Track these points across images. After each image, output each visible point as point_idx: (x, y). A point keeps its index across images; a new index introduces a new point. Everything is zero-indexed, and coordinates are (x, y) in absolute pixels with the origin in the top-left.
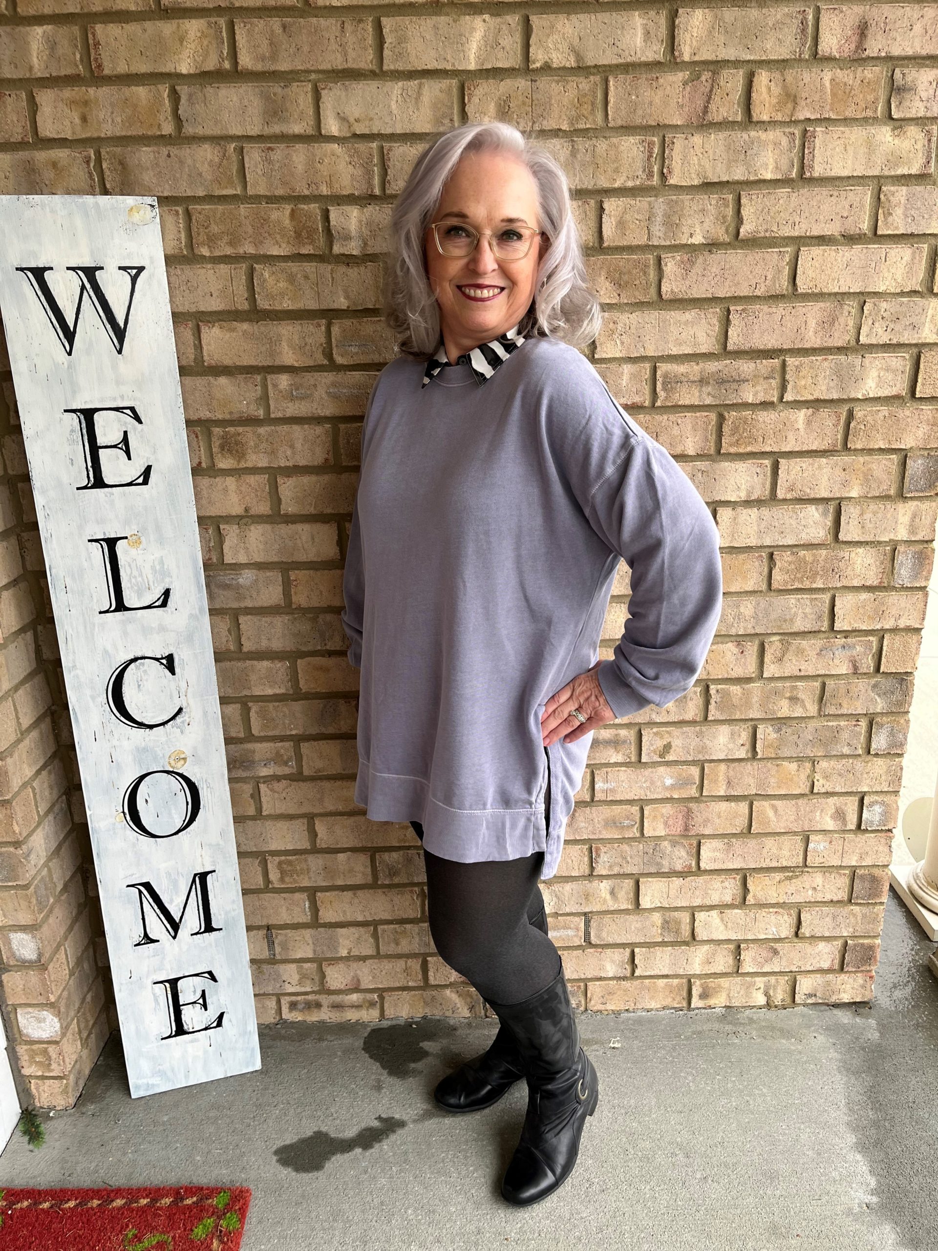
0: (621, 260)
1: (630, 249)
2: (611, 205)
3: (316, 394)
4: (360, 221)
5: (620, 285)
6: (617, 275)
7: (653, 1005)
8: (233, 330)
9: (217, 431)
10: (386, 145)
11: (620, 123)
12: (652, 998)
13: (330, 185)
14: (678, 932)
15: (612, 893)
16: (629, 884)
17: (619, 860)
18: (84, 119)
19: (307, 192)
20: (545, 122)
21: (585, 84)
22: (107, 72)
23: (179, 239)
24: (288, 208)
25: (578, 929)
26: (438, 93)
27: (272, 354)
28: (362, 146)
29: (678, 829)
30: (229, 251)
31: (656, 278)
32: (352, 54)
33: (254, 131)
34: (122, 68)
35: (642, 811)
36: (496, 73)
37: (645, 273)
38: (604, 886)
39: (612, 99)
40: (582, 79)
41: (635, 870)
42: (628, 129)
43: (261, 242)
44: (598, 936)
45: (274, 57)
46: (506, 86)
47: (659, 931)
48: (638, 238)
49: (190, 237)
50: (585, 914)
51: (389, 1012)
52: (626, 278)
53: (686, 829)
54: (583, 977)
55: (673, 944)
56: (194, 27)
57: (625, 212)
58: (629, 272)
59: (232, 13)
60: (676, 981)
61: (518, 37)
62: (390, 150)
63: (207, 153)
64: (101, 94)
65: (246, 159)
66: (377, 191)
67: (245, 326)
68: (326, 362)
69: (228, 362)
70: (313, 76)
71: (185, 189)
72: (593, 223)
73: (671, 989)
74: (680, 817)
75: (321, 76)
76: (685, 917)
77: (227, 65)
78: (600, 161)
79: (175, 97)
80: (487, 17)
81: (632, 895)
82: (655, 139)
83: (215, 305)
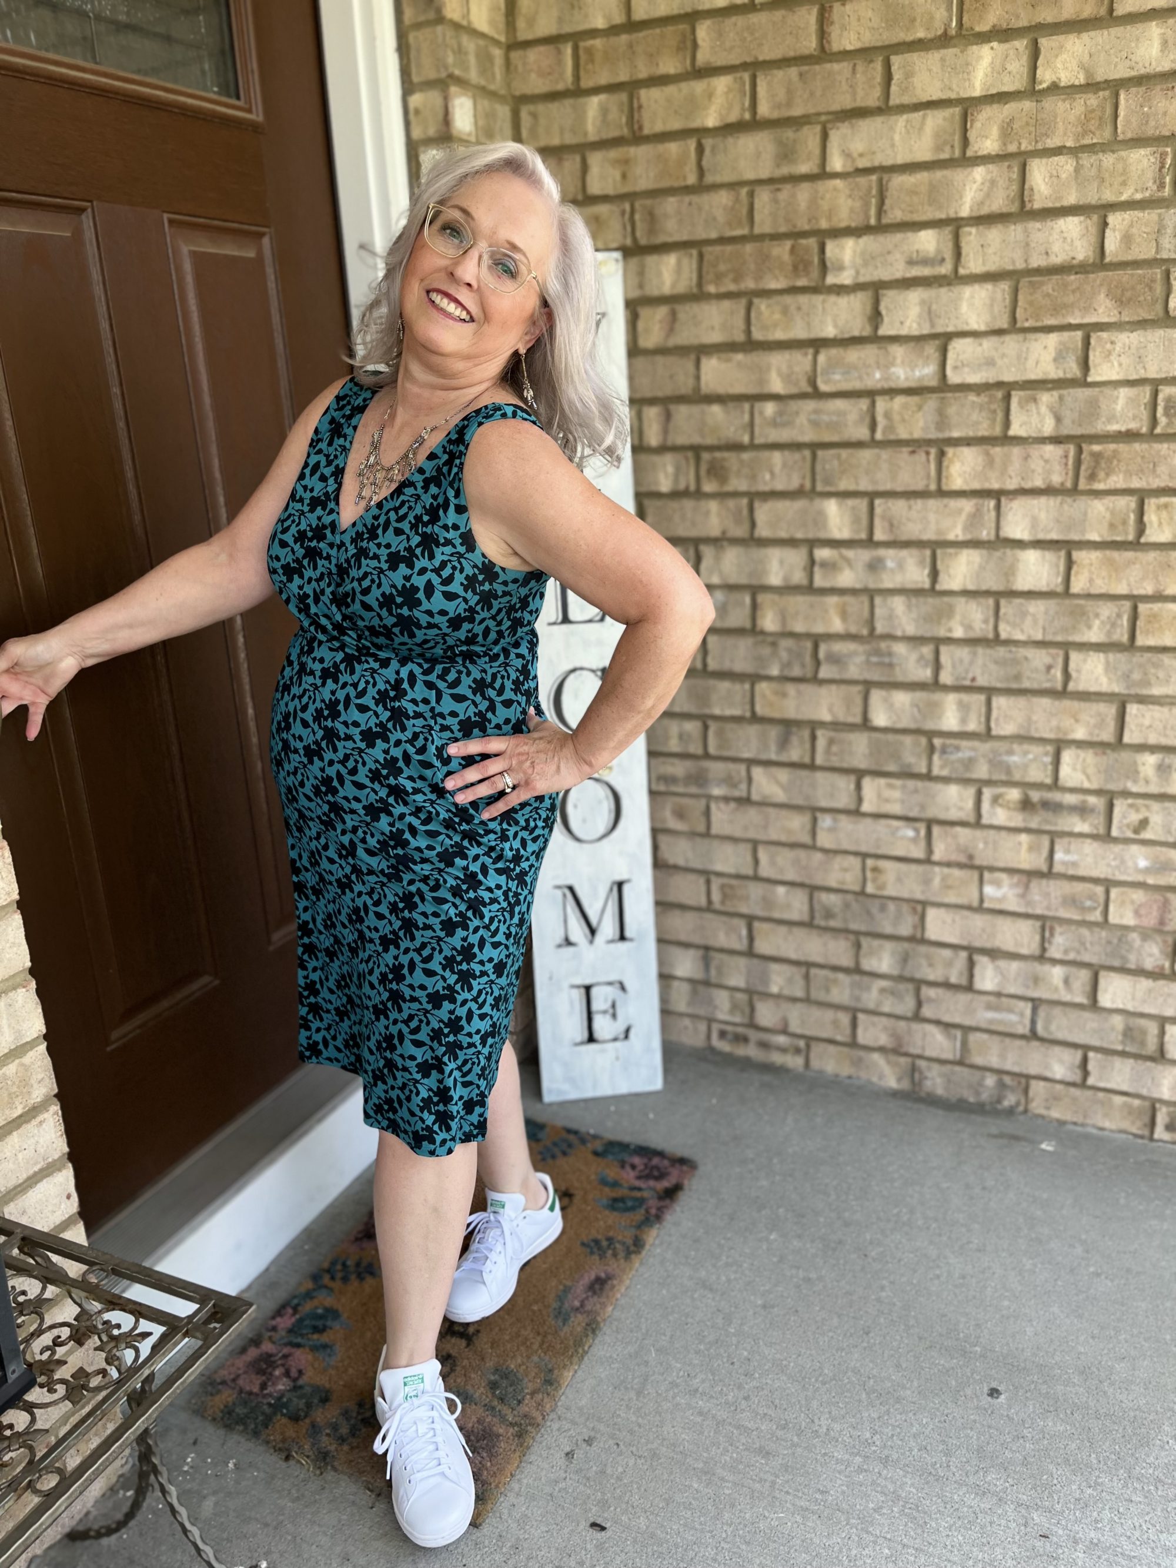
0: (1124, 276)
1: (1136, 264)
2: (1114, 219)
3: (798, 421)
4: (855, 252)
5: (1121, 302)
6: (1119, 292)
7: (1107, 1124)
8: (729, 360)
9: (706, 456)
10: (886, 177)
11: (1129, 135)
12: (1106, 1115)
13: (829, 218)
14: (1143, 1043)
15: (1066, 981)
16: (1084, 975)
17: (1076, 945)
18: (624, 176)
19: (807, 227)
20: (1048, 141)
21: (1092, 100)
22: (646, 131)
23: (691, 279)
24: (788, 244)
25: (1022, 1015)
26: (940, 121)
27: (762, 381)
28: (862, 181)
29: (1151, 920)
30: (732, 287)
31: (1164, 294)
32: (860, 93)
33: (764, 174)
34: (659, 127)
35: (1107, 893)
36: (1002, 97)
37: (1151, 289)
38: (1057, 973)
39: (1122, 112)
40: (1090, 95)
41: (1094, 959)
42: (1138, 142)
43: (761, 278)
44: (1046, 1028)
45: (789, 104)
46: (1010, 109)
47: (1120, 1038)
48: (1144, 251)
49: (700, 276)
50: (1032, 1000)
51: (815, 1063)
52: (1128, 294)
53: (1162, 922)
54: (1025, 1071)
55: (1137, 1057)
56: (722, 84)
57: (1131, 226)
58: (1133, 288)
59: (754, 67)
60: (1137, 1102)
61: (1025, 59)
62: (888, 181)
63: (723, 198)
64: (640, 153)
65: (756, 201)
66: (873, 221)
67: (740, 357)
68: (809, 390)
69: (721, 390)
70: (823, 118)
71: (701, 234)
72: (1093, 239)
73: (1130, 1110)
74: (1155, 907)
75: (830, 117)
76: (1153, 1028)
77: (747, 116)
78: (1107, 175)
79: (700, 150)
80: (995, 44)
81: (1088, 988)
82: (1169, 150)
83: (715, 337)
